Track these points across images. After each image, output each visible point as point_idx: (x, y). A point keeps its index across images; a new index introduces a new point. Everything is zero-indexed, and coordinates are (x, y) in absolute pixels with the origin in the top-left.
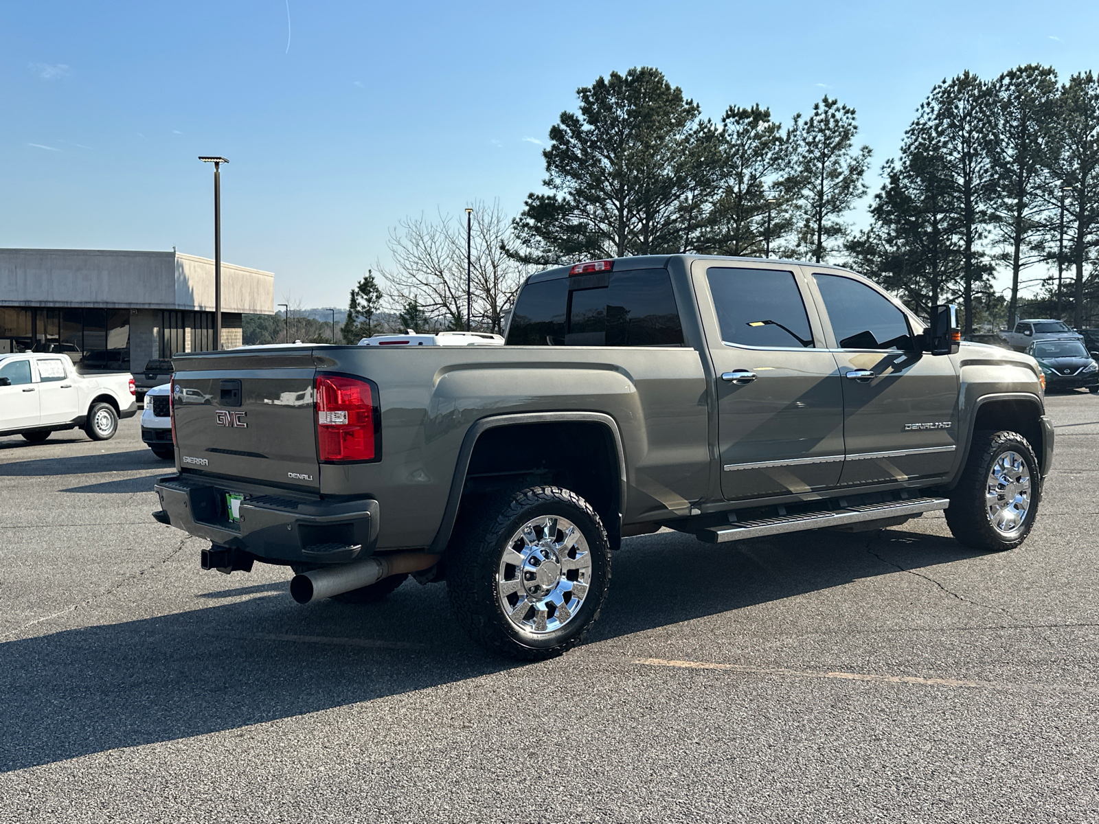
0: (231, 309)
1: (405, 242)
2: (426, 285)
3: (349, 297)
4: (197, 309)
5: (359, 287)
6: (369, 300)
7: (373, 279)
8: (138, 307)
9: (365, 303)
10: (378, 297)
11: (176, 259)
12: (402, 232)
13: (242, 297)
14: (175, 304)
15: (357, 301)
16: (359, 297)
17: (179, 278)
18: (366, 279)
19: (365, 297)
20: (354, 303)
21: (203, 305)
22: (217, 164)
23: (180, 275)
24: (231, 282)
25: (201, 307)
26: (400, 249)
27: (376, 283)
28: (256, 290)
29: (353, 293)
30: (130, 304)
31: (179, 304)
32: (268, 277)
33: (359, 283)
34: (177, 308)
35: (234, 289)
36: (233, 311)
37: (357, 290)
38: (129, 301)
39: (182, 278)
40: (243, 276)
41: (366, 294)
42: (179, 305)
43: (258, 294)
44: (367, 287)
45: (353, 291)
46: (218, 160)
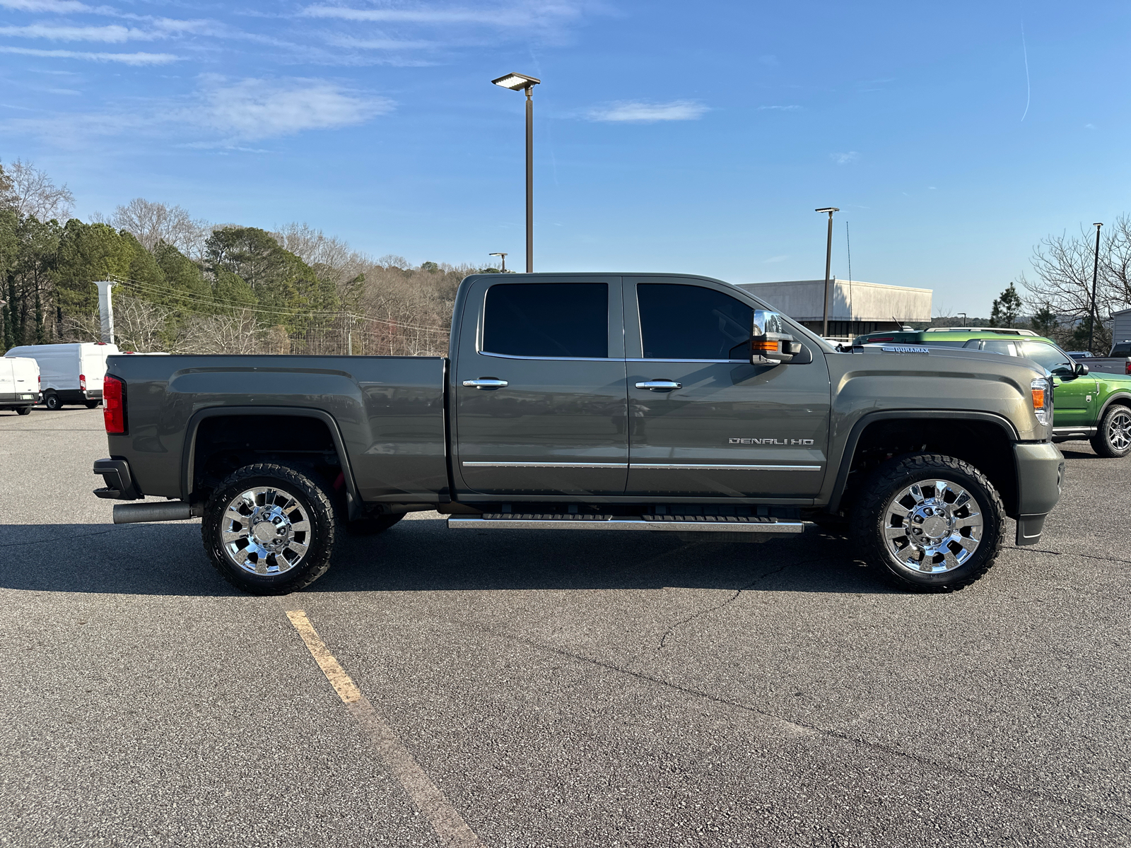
0: (887, 319)
1: (1048, 257)
2: (1068, 292)
3: (993, 305)
4: (853, 320)
5: (1001, 298)
6: (1009, 308)
7: (1014, 290)
8: (810, 320)
9: (1005, 310)
10: (1018, 305)
11: (835, 284)
12: (1045, 249)
13: (898, 309)
14: (832, 317)
15: (1000, 309)
16: (1001, 306)
17: (837, 298)
18: (1007, 290)
19: (1007, 305)
20: (996, 311)
21: (859, 317)
22: (830, 213)
23: (838, 295)
24: (887, 298)
25: (857, 318)
26: (1042, 263)
27: (1017, 293)
28: (912, 303)
29: (996, 303)
30: (802, 318)
31: (836, 315)
32: (927, 294)
33: (1002, 294)
34: (834, 320)
35: (890, 303)
36: (888, 321)
37: (999, 300)
38: (802, 316)
39: (840, 297)
40: (900, 294)
41: (1007, 303)
42: (836, 318)
43: (915, 307)
44: (1008, 296)
45: (996, 301)
46: (830, 210)
